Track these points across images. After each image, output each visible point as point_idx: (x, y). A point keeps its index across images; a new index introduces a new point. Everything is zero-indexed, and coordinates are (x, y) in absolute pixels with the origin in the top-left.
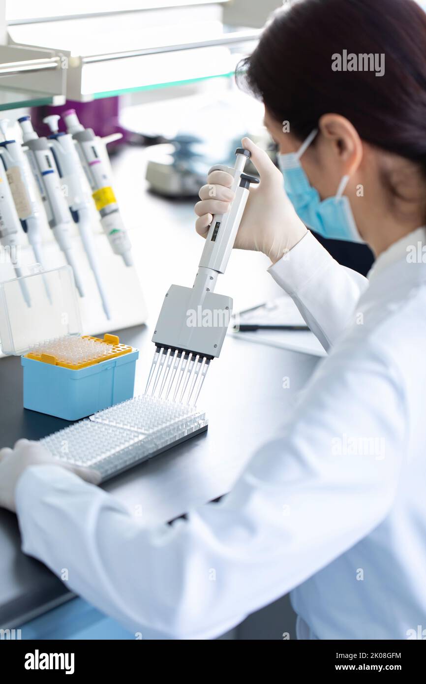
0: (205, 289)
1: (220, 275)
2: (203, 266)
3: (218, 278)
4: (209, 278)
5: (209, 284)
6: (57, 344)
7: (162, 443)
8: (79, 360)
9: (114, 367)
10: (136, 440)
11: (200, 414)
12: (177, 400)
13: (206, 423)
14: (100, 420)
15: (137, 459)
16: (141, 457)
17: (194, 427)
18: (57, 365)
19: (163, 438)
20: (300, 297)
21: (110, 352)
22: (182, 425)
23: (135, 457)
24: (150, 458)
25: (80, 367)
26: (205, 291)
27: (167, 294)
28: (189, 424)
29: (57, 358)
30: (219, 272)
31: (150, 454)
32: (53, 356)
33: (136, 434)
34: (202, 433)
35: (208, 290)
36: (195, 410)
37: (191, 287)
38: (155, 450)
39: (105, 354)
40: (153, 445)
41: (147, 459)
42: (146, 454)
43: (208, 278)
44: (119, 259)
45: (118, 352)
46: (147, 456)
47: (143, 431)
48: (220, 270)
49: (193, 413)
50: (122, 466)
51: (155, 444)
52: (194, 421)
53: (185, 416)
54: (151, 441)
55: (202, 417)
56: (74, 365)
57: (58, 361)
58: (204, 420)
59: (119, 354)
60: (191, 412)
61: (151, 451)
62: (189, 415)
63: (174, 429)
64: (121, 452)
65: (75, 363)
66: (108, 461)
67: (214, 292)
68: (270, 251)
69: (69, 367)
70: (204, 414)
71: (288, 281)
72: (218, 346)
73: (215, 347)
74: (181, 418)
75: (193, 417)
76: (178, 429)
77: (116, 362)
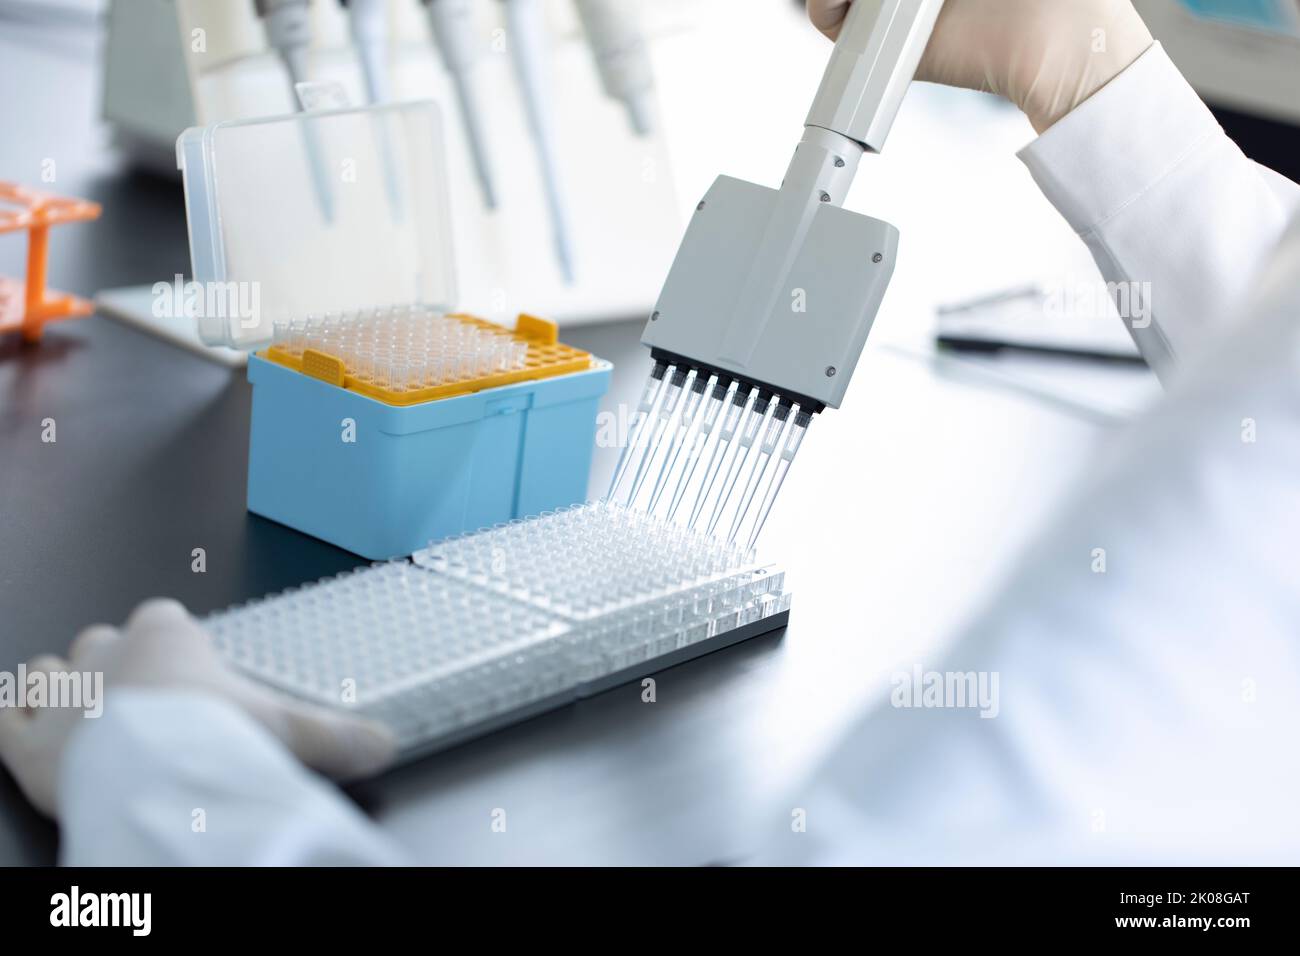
0: (816, 196)
1: (866, 155)
2: (818, 124)
3: (860, 165)
4: (833, 162)
5: (829, 179)
6: (364, 327)
7: (628, 654)
8: (415, 377)
9: (525, 412)
10: (541, 636)
11: (767, 575)
12: (701, 525)
13: (785, 603)
14: (441, 566)
15: (534, 696)
16: (549, 691)
17: (743, 615)
18: (345, 387)
19: (633, 639)
20: (1113, 243)
21: (519, 364)
22: (703, 604)
23: (527, 691)
24: (580, 699)
25: (414, 398)
26: (814, 200)
27: (702, 203)
28: (725, 602)
29: (348, 367)
30: (865, 147)
31: (582, 685)
32: (340, 360)
33: (542, 619)
34: (768, 633)
35: (825, 197)
36: (753, 562)
37: (777, 186)
38: (601, 673)
39: (502, 366)
40: (598, 659)
41: (569, 699)
42: (569, 683)
43: (830, 160)
44: (613, 114)
45: (544, 366)
46: (572, 690)
47: (564, 610)
48: (867, 140)
49: (743, 570)
50: (482, 715)
51: (604, 656)
52: (746, 593)
53: (715, 577)
54: (592, 646)
55: (774, 584)
56: (396, 390)
57: (350, 376)
58: (778, 593)
59: (548, 373)
60: (739, 566)
61: (588, 677)
62: (730, 573)
63: (673, 614)
64: (487, 671)
65: (398, 386)
66: (433, 695)
67: (846, 206)
68: (1029, 95)
69: (380, 395)
70: (782, 575)
71: (1078, 191)
72: (839, 373)
73: (829, 374)
74: (701, 581)
75: (742, 583)
76: (687, 613)
77: (531, 395)
